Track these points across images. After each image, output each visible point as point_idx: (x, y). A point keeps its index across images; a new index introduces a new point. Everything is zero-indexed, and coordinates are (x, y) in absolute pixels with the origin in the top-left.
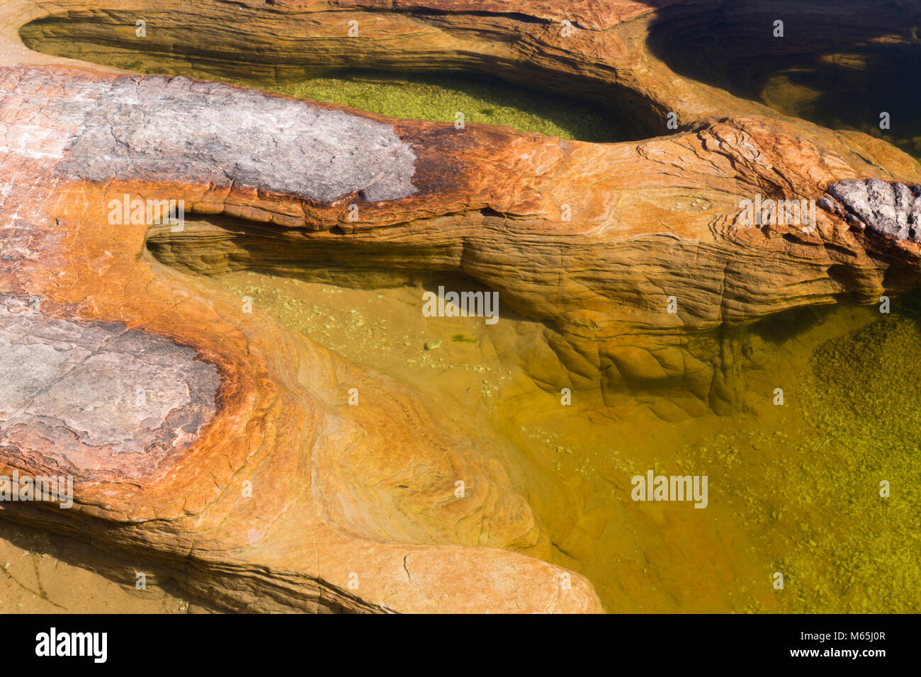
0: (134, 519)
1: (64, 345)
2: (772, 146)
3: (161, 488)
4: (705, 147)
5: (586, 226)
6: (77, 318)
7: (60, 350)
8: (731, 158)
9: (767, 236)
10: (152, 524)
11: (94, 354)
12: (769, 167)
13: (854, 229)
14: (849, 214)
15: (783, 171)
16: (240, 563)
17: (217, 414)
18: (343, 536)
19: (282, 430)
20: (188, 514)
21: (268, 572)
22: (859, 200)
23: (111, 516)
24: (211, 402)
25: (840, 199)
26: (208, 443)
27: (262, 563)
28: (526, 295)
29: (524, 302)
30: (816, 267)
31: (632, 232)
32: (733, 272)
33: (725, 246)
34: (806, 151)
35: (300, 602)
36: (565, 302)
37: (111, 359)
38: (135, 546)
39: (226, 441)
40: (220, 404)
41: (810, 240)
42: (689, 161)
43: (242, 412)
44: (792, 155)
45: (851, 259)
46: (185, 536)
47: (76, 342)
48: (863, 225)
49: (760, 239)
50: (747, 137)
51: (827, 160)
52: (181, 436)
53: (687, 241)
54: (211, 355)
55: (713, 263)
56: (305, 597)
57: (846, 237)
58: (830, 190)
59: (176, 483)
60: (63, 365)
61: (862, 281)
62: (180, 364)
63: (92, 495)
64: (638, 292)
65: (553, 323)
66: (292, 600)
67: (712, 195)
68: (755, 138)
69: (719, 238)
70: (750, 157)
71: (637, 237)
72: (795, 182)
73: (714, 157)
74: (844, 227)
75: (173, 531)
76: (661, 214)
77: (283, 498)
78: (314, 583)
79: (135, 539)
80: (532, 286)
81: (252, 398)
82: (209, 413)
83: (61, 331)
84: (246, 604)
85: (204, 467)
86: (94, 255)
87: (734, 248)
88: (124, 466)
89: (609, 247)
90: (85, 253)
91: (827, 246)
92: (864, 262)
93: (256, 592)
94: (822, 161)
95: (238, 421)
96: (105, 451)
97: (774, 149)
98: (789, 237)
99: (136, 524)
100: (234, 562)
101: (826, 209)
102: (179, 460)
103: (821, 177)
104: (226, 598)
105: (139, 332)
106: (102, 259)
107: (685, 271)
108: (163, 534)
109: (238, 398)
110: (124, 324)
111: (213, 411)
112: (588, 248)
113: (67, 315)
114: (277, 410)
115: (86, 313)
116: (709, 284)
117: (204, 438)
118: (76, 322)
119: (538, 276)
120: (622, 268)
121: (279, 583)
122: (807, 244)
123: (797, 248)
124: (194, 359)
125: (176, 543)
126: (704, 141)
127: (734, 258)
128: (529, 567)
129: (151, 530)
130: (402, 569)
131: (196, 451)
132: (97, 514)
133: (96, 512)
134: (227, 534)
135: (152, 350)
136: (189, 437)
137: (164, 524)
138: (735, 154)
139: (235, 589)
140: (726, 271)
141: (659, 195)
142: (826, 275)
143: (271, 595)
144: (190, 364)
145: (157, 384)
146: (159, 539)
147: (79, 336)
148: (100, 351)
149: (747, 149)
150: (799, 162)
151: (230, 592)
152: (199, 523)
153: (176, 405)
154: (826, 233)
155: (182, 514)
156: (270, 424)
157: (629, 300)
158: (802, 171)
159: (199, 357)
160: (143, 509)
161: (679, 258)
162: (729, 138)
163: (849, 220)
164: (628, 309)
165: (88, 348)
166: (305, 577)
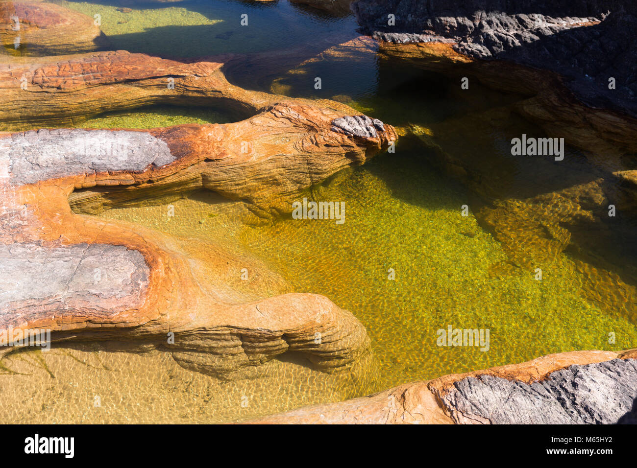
0: (141, 323)
1: (66, 259)
2: (301, 110)
3: (146, 307)
4: (276, 116)
6: (63, 245)
7: (66, 261)
8: (288, 119)
9: (318, 147)
10: (149, 324)
11: (82, 259)
12: (305, 119)
13: (349, 137)
14: (345, 131)
15: (311, 120)
16: (192, 329)
17: (151, 270)
18: (227, 306)
19: (178, 270)
20: (162, 315)
21: (205, 329)
22: (344, 124)
23: (130, 325)
24: (145, 266)
25: (338, 127)
26: (154, 283)
27: (201, 326)
30: (341, 155)
31: (267, 156)
32: (311, 164)
33: (303, 154)
34: (315, 110)
35: (223, 337)
37: (91, 259)
38: (143, 335)
39: (161, 281)
40: (149, 266)
41: (335, 145)
43: (160, 267)
44: (311, 113)
45: (352, 149)
46: (165, 324)
47: (70, 256)
48: (352, 135)
49: (316, 148)
50: (290, 109)
51: (325, 112)
52: (142, 284)
54: (133, 247)
55: (301, 162)
56: (224, 335)
57: (348, 142)
58: (333, 124)
59: (151, 304)
60: (72, 267)
61: (358, 156)
62: (122, 254)
63: (118, 318)
65: (246, 200)
66: (219, 337)
68: (294, 109)
69: (301, 152)
70: (296, 117)
72: (318, 123)
74: (346, 137)
75: (159, 324)
77: (194, 297)
78: (226, 328)
79: (143, 332)
81: (160, 260)
82: (147, 271)
83: (61, 253)
84: (199, 345)
85: (158, 294)
86: (53, 217)
87: (308, 154)
88: (125, 302)
90: (48, 217)
91: (342, 146)
92: (357, 149)
93: (202, 339)
94: (322, 113)
95: (160, 271)
96: (113, 299)
97: (303, 112)
98: (327, 145)
99: (142, 325)
100: (190, 329)
101: (336, 131)
102: (147, 293)
103: (328, 120)
104: (189, 345)
105: (95, 244)
106: (57, 217)
108: (155, 326)
109: (155, 261)
110: (86, 243)
111: (149, 270)
113: (57, 245)
114: (171, 262)
115: (65, 242)
116: (303, 170)
117: (151, 282)
118: (64, 247)
121: (211, 332)
122: (335, 146)
123: (332, 149)
124: (127, 250)
125: (162, 328)
126: (275, 114)
127: (310, 158)
128: (305, 297)
129: (149, 326)
130: (258, 312)
131: (152, 288)
132: (123, 326)
133: (123, 325)
134: (182, 319)
135: (106, 251)
136: (145, 283)
137: (154, 322)
138: (289, 117)
139: (192, 340)
140: (308, 164)
142: (344, 157)
143: (209, 338)
144: (126, 253)
145: (118, 265)
146: (153, 329)
147: (70, 253)
148: (84, 258)
149: (293, 114)
150: (315, 115)
151: (191, 342)
152: (168, 317)
153: (132, 271)
154: (340, 141)
155: (160, 316)
156: (172, 269)
158: (318, 118)
159: (128, 249)
160: (143, 318)
161: (288, 163)
162: (284, 111)
163: (346, 134)
164: (275, 187)
165: (78, 257)
166: (221, 326)
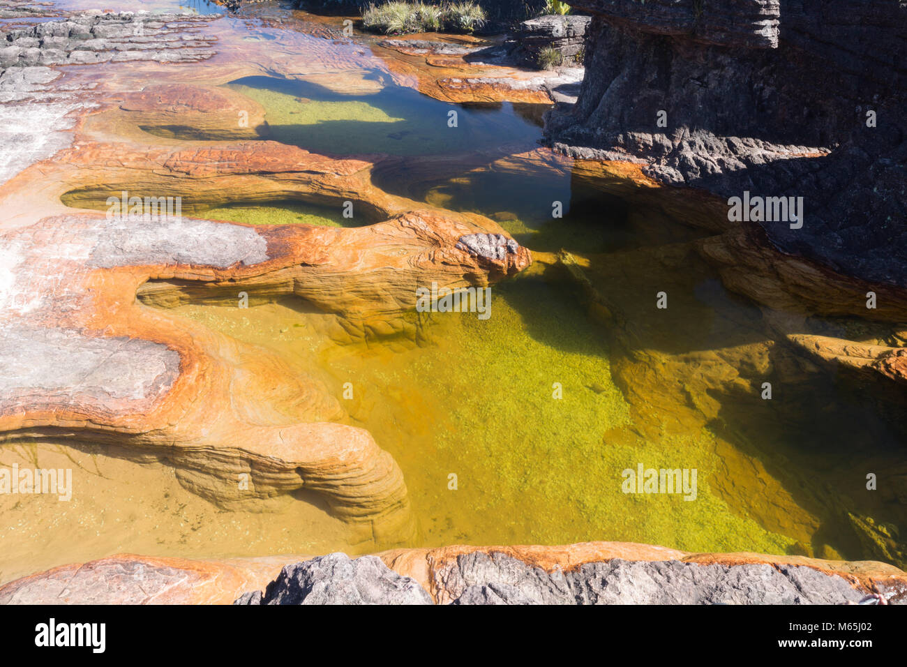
0: (143, 431)
1: (98, 351)
2: (432, 222)
3: (155, 414)
4: (402, 226)
5: (351, 267)
6: (104, 336)
7: (97, 353)
8: (414, 229)
9: (434, 263)
10: (152, 433)
11: (114, 353)
12: (432, 232)
13: (472, 257)
14: (470, 250)
15: (438, 233)
16: (199, 445)
17: (180, 375)
18: (249, 426)
19: (214, 379)
20: (170, 425)
21: (213, 448)
22: (473, 243)
23: (131, 431)
24: (177, 369)
25: (465, 244)
26: (177, 389)
27: (210, 444)
28: (326, 302)
29: (325, 305)
30: (457, 275)
31: (373, 268)
32: (421, 282)
33: (416, 270)
34: (448, 223)
35: (231, 460)
36: (345, 303)
37: (123, 354)
38: (145, 444)
39: (186, 388)
40: (181, 370)
41: (454, 263)
42: (395, 232)
43: (193, 373)
44: (442, 226)
45: (472, 270)
46: (169, 436)
47: (104, 348)
48: (476, 255)
49: (431, 265)
50: (420, 219)
51: (458, 227)
52: (163, 388)
53: (398, 269)
54: (175, 347)
55: (411, 278)
56: (233, 458)
57: (469, 261)
58: (460, 240)
59: (163, 411)
60: (98, 360)
61: (478, 279)
62: (159, 353)
63: (120, 422)
64: (378, 295)
65: (340, 313)
66: (227, 460)
67: (407, 247)
68: (424, 219)
69: (413, 267)
70: (423, 228)
71: (376, 269)
72: (444, 238)
73: (407, 229)
74: (468, 256)
75: (164, 435)
76: (386, 258)
77: (217, 412)
78: (236, 450)
79: (144, 441)
80: (328, 297)
81: (197, 365)
82: (176, 375)
83: (96, 343)
84: (204, 465)
85: (176, 402)
86: (110, 305)
87: (420, 270)
88: (135, 406)
89: (363, 275)
90: (105, 304)
91: (462, 265)
92: (478, 271)
93: (208, 459)
94: (455, 227)
95: (191, 378)
96: (125, 399)
97: (433, 223)
98: (444, 263)
99: (144, 434)
100: (196, 445)
101: (459, 249)
102: (163, 399)
103: (456, 235)
104: (194, 463)
105: (136, 340)
106: (114, 306)
107: (399, 283)
108: (159, 436)
109: (190, 366)
110: (129, 337)
111: (178, 374)
112: (353, 277)
113: (98, 335)
114: (210, 370)
115: (109, 333)
116: (410, 288)
117: (175, 388)
118: (103, 338)
119: (331, 293)
120: (371, 285)
121: (219, 453)
122: (452, 265)
123: (448, 268)
124: (166, 350)
125: (166, 440)
126: (402, 223)
127: (420, 275)
128: (339, 429)
129: (152, 435)
130: (279, 437)
131: (171, 394)
132: (123, 431)
133: (123, 430)
134: (191, 433)
135: (144, 348)
136: (167, 388)
137: (158, 432)
138: (416, 227)
139: (198, 458)
140: (418, 281)
141: (383, 249)
142: (462, 279)
143: (216, 459)
144: (164, 352)
145: (148, 364)
146: (157, 440)
147: (106, 345)
148: (117, 351)
149: (421, 224)
150: (445, 229)
151: (196, 460)
152: (176, 429)
153: (159, 373)
154: (460, 260)
155: (167, 426)
156: (207, 377)
157: (374, 299)
158: (447, 232)
159: (168, 348)
160: (147, 426)
161: (395, 278)
162: (413, 221)
163: (470, 253)
164: (374, 303)
165: (111, 350)
166: (232, 448)
